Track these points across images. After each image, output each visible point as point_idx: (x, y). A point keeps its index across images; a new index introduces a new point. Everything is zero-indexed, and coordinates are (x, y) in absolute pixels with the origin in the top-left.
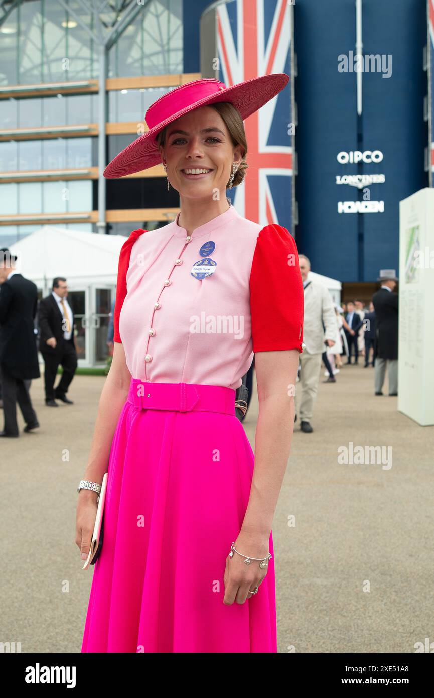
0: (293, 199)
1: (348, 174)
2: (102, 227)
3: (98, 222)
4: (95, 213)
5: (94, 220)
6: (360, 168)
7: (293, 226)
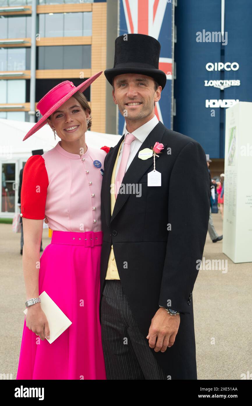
0: (173, 97)
1: (213, 80)
2: (32, 115)
3: (30, 111)
4: (28, 104)
5: (27, 110)
6: (222, 75)
7: (172, 117)
